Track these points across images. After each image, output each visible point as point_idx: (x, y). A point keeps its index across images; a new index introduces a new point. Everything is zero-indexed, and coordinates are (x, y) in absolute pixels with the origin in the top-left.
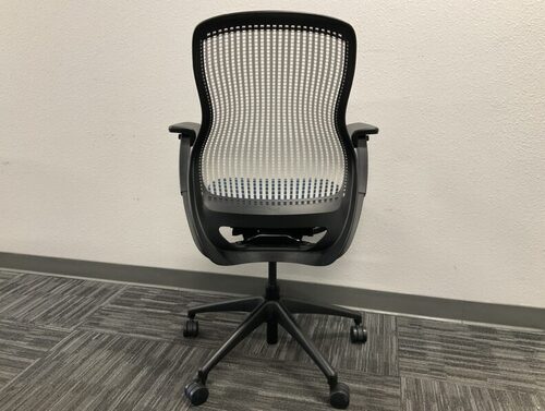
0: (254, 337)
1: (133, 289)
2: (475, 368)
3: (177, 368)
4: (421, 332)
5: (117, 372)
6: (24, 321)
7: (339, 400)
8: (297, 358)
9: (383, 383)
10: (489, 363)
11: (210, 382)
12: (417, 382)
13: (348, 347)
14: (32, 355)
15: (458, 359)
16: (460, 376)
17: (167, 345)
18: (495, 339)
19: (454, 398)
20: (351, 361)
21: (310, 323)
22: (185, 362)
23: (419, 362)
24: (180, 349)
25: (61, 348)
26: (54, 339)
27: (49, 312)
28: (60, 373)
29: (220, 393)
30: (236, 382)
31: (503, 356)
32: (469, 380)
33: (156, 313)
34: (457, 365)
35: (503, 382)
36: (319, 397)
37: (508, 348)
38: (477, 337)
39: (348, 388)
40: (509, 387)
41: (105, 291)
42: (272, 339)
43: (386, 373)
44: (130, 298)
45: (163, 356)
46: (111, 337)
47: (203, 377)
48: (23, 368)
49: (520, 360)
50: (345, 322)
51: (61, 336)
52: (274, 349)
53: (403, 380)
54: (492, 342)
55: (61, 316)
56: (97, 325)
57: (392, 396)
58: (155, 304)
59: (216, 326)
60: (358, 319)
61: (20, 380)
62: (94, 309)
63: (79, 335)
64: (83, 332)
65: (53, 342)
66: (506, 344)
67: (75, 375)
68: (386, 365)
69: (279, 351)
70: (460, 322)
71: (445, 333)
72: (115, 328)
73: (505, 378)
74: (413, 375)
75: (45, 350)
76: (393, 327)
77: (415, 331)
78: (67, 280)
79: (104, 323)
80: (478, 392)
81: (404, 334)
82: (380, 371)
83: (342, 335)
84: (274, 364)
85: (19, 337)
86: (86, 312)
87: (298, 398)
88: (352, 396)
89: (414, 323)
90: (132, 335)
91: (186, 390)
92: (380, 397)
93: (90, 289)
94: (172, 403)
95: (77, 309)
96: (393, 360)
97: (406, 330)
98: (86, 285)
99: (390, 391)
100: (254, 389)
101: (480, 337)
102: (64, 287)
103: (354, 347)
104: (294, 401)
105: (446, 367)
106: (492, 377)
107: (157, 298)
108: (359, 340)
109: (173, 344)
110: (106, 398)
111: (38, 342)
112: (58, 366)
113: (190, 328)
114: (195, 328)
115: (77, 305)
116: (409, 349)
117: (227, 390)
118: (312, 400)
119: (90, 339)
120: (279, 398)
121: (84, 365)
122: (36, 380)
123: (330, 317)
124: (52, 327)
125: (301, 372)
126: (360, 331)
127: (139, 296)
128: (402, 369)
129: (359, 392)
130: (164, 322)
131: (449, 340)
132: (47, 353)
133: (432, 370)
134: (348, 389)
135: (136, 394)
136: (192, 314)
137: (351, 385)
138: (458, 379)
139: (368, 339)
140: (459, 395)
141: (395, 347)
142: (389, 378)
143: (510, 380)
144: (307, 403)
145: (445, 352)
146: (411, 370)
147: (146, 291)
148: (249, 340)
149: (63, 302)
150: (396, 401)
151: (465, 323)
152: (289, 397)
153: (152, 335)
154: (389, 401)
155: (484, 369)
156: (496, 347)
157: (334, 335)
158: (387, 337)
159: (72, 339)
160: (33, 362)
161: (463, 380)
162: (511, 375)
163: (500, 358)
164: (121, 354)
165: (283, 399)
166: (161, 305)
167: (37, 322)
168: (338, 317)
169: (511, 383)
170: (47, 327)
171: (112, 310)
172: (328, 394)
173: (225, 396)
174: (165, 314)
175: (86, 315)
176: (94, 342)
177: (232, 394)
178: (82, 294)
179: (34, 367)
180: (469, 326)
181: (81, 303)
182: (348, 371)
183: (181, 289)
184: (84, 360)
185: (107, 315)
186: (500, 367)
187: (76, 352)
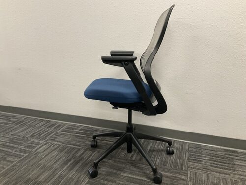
0: (122, 149)
1: (71, 125)
2: (225, 169)
3: (86, 161)
4: (200, 151)
5: (60, 161)
6: (23, 137)
7: (157, 180)
8: (140, 160)
9: (179, 173)
10: (232, 167)
11: (100, 168)
12: (196, 174)
13: (165, 156)
14: (25, 152)
15: (217, 164)
16: (217, 172)
17: (83, 150)
18: (236, 156)
19: (213, 182)
20: (166, 162)
21: (148, 144)
22: (90, 158)
23: (197, 164)
24: (88, 153)
25: (37, 149)
26: (35, 145)
27: (34, 134)
28: (35, 161)
29: (104, 173)
30: (111, 168)
31: (240, 164)
32: (221, 175)
33: (80, 136)
34: (216, 167)
35: (238, 176)
36: (148, 178)
37: (242, 160)
38: (227, 154)
40: (241, 179)
41: (59, 125)
42: (130, 150)
43: (181, 169)
44: (69, 130)
45: (80, 155)
46: (59, 146)
47: (96, 165)
48: (21, 157)
50: (164, 144)
51: (38, 144)
52: (131, 154)
53: (189, 172)
55: (39, 136)
56: (54, 140)
57: (183, 180)
58: (80, 132)
59: (105, 143)
60: (170, 143)
61: (19, 162)
62: (54, 133)
63: (45, 145)
64: (48, 143)
66: (242, 159)
67: (42, 162)
68: (182, 165)
69: (133, 156)
70: (220, 147)
71: (212, 152)
72: (61, 142)
73: (239, 175)
74: (194, 171)
76: (187, 148)
77: (198, 150)
78: (43, 120)
79: (57, 140)
80: (225, 180)
81: (192, 151)
82: (179, 168)
83: (162, 150)
84: (130, 162)
85: (21, 144)
86: (50, 134)
87: (139, 178)
88: (164, 178)
89: (197, 147)
90: (68, 145)
91: (88, 171)
92: (177, 180)
93: (53, 125)
94: (82, 176)
95: (46, 133)
96: (186, 163)
97: (194, 149)
98: (52, 123)
99: (183, 177)
100: (119, 172)
101: (229, 155)
102: (42, 123)
103: (168, 156)
104: (137, 179)
105: (211, 168)
106: (233, 174)
107: (81, 130)
108: (170, 153)
109: (86, 150)
110: (53, 172)
111: (28, 147)
112: (36, 157)
113: (93, 143)
114: (95, 144)
115: (46, 131)
116: (193, 158)
117: (107, 172)
118: (145, 179)
120: (130, 177)
121: (46, 157)
122: (25, 163)
123: (158, 142)
124: (35, 140)
125: (142, 166)
126: (171, 149)
127: (74, 128)
128: (189, 167)
129: (167, 177)
130: (83, 140)
131: (213, 155)
132: (32, 151)
133: (204, 168)
134: (162, 175)
135: (67, 171)
136: (95, 137)
137: (164, 173)
138: (216, 173)
139: (175, 154)
140: (216, 181)
141: (187, 157)
142: (183, 171)
143: (242, 175)
144: (143, 180)
145: (210, 160)
146: (193, 168)
147: (77, 126)
148: (118, 150)
149: (41, 130)
150: (184, 182)
151: (222, 147)
152: (135, 177)
153: (77, 146)
154: (182, 182)
155: (230, 170)
156: (236, 159)
157: (159, 150)
158: (184, 153)
159: (42, 146)
160: (25, 155)
161: (218, 174)
162: (243, 173)
163: (238, 165)
164: (63, 153)
165: (132, 178)
166: (82, 133)
167: (29, 138)
169: (242, 177)
170: (33, 140)
171: (61, 134)
172: (152, 176)
173: (105, 175)
174: (84, 137)
175: (50, 136)
176: (52, 148)
177: (109, 174)
178: (49, 127)
179: (25, 157)
180: (225, 149)
181: (48, 130)
182: (163, 167)
183: (92, 126)
184: (46, 155)
185: (59, 136)
186: (237, 169)
187: (43, 152)
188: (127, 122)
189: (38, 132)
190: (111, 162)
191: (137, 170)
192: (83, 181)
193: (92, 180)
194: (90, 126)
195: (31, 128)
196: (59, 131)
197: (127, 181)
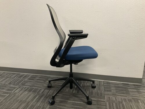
0: (66, 87)
1: (33, 75)
2: (124, 94)
3: (46, 96)
4: (110, 85)
5: (30, 97)
6: (4, 84)
7: (89, 103)
8: (78, 92)
9: (100, 98)
10: (128, 93)
11: (55, 99)
12: (109, 98)
13: (91, 89)
14: (7, 93)
15: (119, 92)
16: (120, 96)
17: (43, 90)
18: (129, 86)
19: (119, 101)
20: (92, 93)
21: (81, 83)
22: (48, 94)
23: (109, 92)
24: (47, 91)
25: (15, 91)
26: (13, 89)
27: (11, 82)
28: (15, 98)
29: (58, 102)
30: (62, 99)
31: (131, 90)
32: (122, 97)
33: (40, 82)
34: (119, 93)
35: (131, 97)
36: (84, 102)
37: (132, 89)
38: (124, 86)
39: (91, 99)
40: (133, 98)
41: (26, 76)
42: (71, 87)
43: (101, 95)
44: (32, 78)
45: (42, 93)
46: (28, 88)
47: (53, 97)
48: (5, 97)
49: (135, 92)
50: (90, 83)
51: (15, 88)
52: (72, 90)
53: (106, 97)
55: (14, 83)
56: (24, 85)
57: (103, 101)
59: (56, 85)
60: (93, 82)
61: (4, 100)
62: (23, 81)
63: (19, 88)
66: (132, 88)
67: (19, 98)
68: (101, 93)
69: (73, 91)
70: (119, 82)
71: (116, 85)
72: (28, 86)
73: (132, 96)
74: (108, 96)
75: (10, 92)
76: (103, 84)
77: (108, 85)
78: (15, 73)
79: (26, 85)
80: (125, 100)
81: (105, 86)
82: (100, 95)
83: (89, 86)
84: (72, 94)
85: (3, 89)
86: (21, 82)
87: (79, 103)
88: (93, 102)
89: (108, 83)
90: (34, 87)
91: (49, 101)
92: (100, 102)
93: (21, 76)
94: (45, 105)
95: (18, 81)
96: (103, 92)
97: (106, 84)
98: (21, 75)
99: (102, 100)
100: (67, 100)
101: (125, 86)
102: (15, 75)
103: (93, 89)
104: (78, 103)
105: (117, 94)
106: (129, 96)
107: (40, 78)
108: (94, 87)
109: (45, 90)
110: (27, 104)
111: (8, 90)
112: (14, 96)
113: (49, 85)
114: (51, 85)
115: (18, 80)
116: (107, 89)
117: (60, 101)
118: (82, 103)
119: (22, 89)
121: (21, 95)
122: (8, 100)
123: (86, 81)
124: (12, 86)
125: (79, 96)
126: (94, 85)
127: (35, 77)
128: (105, 94)
129: (94, 101)
130: (42, 84)
131: (117, 87)
132: (11, 93)
133: (113, 94)
135: (35, 103)
136: (50, 82)
138: (120, 97)
139: (96, 88)
140: (120, 100)
141: (103, 89)
142: (102, 97)
143: (133, 96)
144: (81, 104)
145: (116, 90)
146: (107, 95)
147: (37, 76)
148: (65, 88)
149: (14, 79)
150: (104, 103)
151: (121, 82)
152: (76, 102)
153: (39, 87)
154: (102, 103)
155: (126, 94)
156: (129, 88)
157: (87, 86)
158: (101, 86)
159: (17, 89)
160: (7, 95)
162: (133, 95)
163: (130, 91)
164: (31, 92)
165: (74, 103)
166: (41, 80)
167: (8, 85)
168: (88, 82)
169: (133, 97)
170: (10, 86)
171: (28, 81)
172: (86, 101)
173: (59, 102)
174: (42, 82)
175: (21, 83)
176: (24, 90)
177: (61, 102)
178: (20, 77)
179: (8, 96)
180: (122, 83)
182: (91, 95)
183: (46, 75)
185: (27, 82)
186: (130, 93)
187: (19, 92)
188: (70, 71)
189: (13, 80)
190: (61, 95)
191: (77, 98)
192: (46, 107)
193: (52, 106)
194: (45, 75)
195: (8, 79)
196: (26, 80)
197: (72, 105)
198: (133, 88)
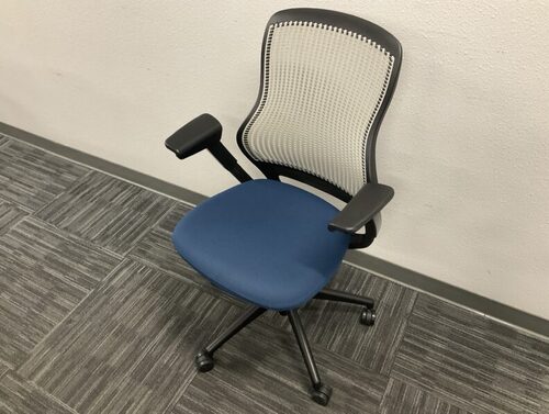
1: (181, 208)
2: (468, 382)
3: (198, 322)
5: (150, 319)
6: (86, 238)
9: (370, 382)
10: (484, 379)
14: (89, 284)
16: (447, 389)
17: (196, 291)
18: (509, 347)
20: (349, 347)
22: (206, 316)
23: (415, 361)
24: (206, 299)
25: (111, 279)
26: (107, 266)
27: (107, 229)
28: (107, 310)
29: (226, 361)
32: (454, 397)
35: (487, 406)
41: (158, 207)
43: (379, 367)
44: (175, 220)
45: (190, 306)
46: (153, 271)
48: (80, 299)
51: (113, 263)
53: (391, 381)
54: (503, 349)
55: (117, 236)
56: (144, 254)
57: (372, 400)
61: (76, 312)
62: (145, 231)
63: (127, 265)
64: (132, 261)
65: (106, 270)
67: (118, 316)
68: (382, 358)
71: (458, 326)
72: (157, 261)
73: (491, 402)
74: (402, 378)
75: (99, 280)
76: (410, 307)
78: (128, 185)
79: (150, 252)
80: (456, 413)
81: (416, 320)
82: (373, 365)
85: (80, 260)
86: (138, 234)
87: (290, 383)
89: (433, 306)
90: (170, 272)
92: (361, 398)
93: (147, 202)
94: (185, 364)
95: (131, 228)
96: (391, 354)
98: (143, 196)
99: (373, 393)
100: (255, 363)
102: (126, 194)
104: (284, 386)
105: (440, 374)
106: (480, 398)
109: (202, 291)
110: (137, 347)
111: (94, 269)
112: (107, 301)
115: (131, 223)
116: (412, 342)
117: (233, 358)
118: (298, 387)
119: (136, 272)
121: (127, 303)
124: (107, 250)
128: (395, 367)
129: (344, 388)
132: (100, 284)
133: (424, 375)
135: (160, 347)
138: (444, 392)
142: (378, 377)
144: (295, 390)
145: (447, 353)
150: (372, 406)
151: (488, 317)
152: (281, 379)
153: (186, 276)
154: (367, 405)
158: (397, 321)
159: (121, 270)
160: (88, 293)
161: (448, 395)
163: (501, 374)
164: (157, 296)
167: (97, 242)
171: (159, 235)
175: (137, 239)
176: (138, 277)
177: (235, 364)
178: (137, 208)
179: (88, 299)
180: (490, 322)
181: (135, 220)
184: (127, 298)
185: (154, 241)
186: (493, 386)
187: (122, 287)
192: (186, 376)
196: (157, 226)
197: (265, 388)
198: (523, 358)
